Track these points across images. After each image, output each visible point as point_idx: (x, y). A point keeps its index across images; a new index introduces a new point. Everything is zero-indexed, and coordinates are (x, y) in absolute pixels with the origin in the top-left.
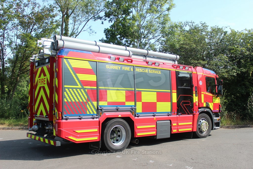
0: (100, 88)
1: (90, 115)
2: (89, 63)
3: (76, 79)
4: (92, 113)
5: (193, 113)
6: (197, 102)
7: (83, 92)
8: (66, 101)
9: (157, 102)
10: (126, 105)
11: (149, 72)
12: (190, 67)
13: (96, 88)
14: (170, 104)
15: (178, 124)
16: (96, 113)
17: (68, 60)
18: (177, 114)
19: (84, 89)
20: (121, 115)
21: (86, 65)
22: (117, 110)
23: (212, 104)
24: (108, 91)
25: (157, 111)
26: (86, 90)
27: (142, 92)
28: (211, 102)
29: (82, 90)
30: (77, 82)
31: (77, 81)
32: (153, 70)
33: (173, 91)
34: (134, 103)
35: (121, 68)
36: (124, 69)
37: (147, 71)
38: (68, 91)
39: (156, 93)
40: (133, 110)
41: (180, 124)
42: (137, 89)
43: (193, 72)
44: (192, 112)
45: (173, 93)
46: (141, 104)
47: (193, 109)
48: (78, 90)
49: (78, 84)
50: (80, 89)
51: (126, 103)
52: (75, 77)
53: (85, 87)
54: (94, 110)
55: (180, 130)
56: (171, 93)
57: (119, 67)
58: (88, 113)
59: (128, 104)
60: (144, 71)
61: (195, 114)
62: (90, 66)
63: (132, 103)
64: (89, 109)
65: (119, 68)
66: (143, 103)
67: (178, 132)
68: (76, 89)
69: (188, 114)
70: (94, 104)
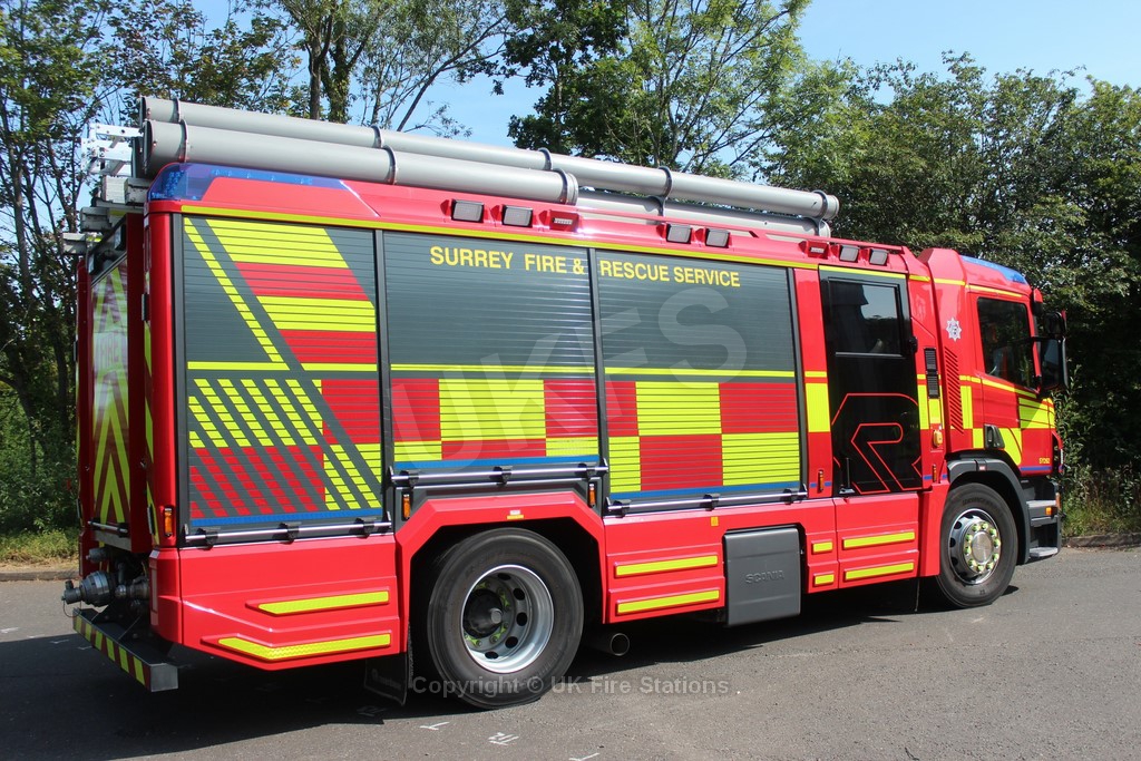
0: (395, 367)
1: (344, 514)
2: (328, 240)
3: (254, 325)
4: (354, 506)
5: (919, 482)
6: (936, 426)
7: (299, 391)
8: (196, 443)
9: (724, 432)
10: (549, 453)
11: (673, 280)
12: (893, 252)
13: (373, 368)
14: (797, 441)
15: (839, 543)
16: (375, 504)
17: (211, 222)
18: (835, 494)
19: (306, 380)
20: (523, 510)
21: (315, 250)
22: (501, 484)
23: (1017, 432)
24: (443, 385)
25: (725, 483)
26: (317, 383)
27: (638, 384)
28: (1009, 425)
29: (292, 383)
30: (265, 341)
31: (259, 333)
32: (697, 271)
33: (808, 374)
34: (596, 444)
35: (518, 262)
36: (533, 267)
37: (662, 273)
38: (208, 391)
39: (716, 385)
40: (592, 481)
41: (849, 543)
42: (609, 371)
43: (911, 277)
44: (911, 480)
45: (808, 385)
46: (637, 447)
47: (919, 465)
48: (270, 383)
49: (271, 350)
50: (280, 377)
51: (548, 445)
52: (248, 316)
53: (307, 367)
54: (364, 488)
55: (850, 575)
56: (799, 385)
57: (503, 254)
58: (333, 506)
59: (558, 447)
60: (646, 272)
61: (930, 489)
62: (339, 256)
63: (586, 446)
64: (338, 482)
65: (507, 261)
66: (644, 440)
67: (843, 586)
68: (258, 377)
69: (895, 490)
70: (365, 456)
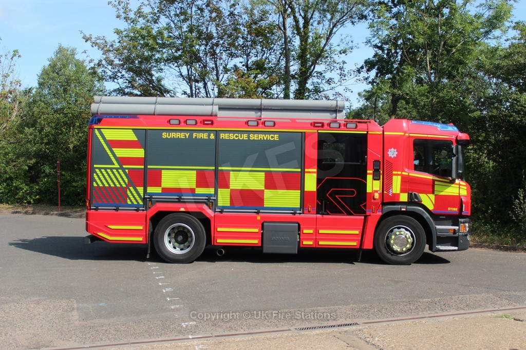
0: (149, 167)
1: (132, 205)
2: (133, 133)
3: (111, 156)
4: (135, 203)
5: (365, 212)
6: (376, 191)
7: (121, 173)
8: (95, 185)
9: (266, 189)
10: (196, 192)
11: (249, 139)
12: (363, 122)
13: (143, 167)
14: (300, 194)
15: (316, 231)
16: (141, 203)
17: (102, 130)
18: (318, 213)
19: (124, 170)
20: (185, 208)
21: (128, 135)
22: (179, 200)
23: (432, 197)
24: (163, 172)
25: (265, 206)
26: (127, 171)
27: (231, 173)
28: (426, 192)
29: (120, 171)
30: (113, 160)
31: (112, 158)
32: (259, 135)
33: (306, 170)
34: (213, 190)
35: (191, 136)
36: (196, 137)
37: (245, 137)
38: (98, 172)
39: (264, 173)
40: (211, 201)
41: (321, 231)
42: (220, 168)
43: (369, 133)
44: (362, 212)
45: (306, 174)
46: (229, 192)
47: (365, 206)
48: (114, 170)
49: (115, 162)
50: (117, 169)
51: (196, 190)
52: (110, 153)
53: (124, 166)
54: (138, 199)
55: (321, 243)
56: (302, 174)
57: (186, 134)
58: (129, 203)
59: (199, 191)
60: (238, 137)
61: (370, 215)
62: (135, 137)
63: (210, 191)
64: (131, 197)
65: (187, 136)
66: (231, 190)
67: (318, 246)
68: (111, 169)
69: (349, 214)
70: (139, 190)
